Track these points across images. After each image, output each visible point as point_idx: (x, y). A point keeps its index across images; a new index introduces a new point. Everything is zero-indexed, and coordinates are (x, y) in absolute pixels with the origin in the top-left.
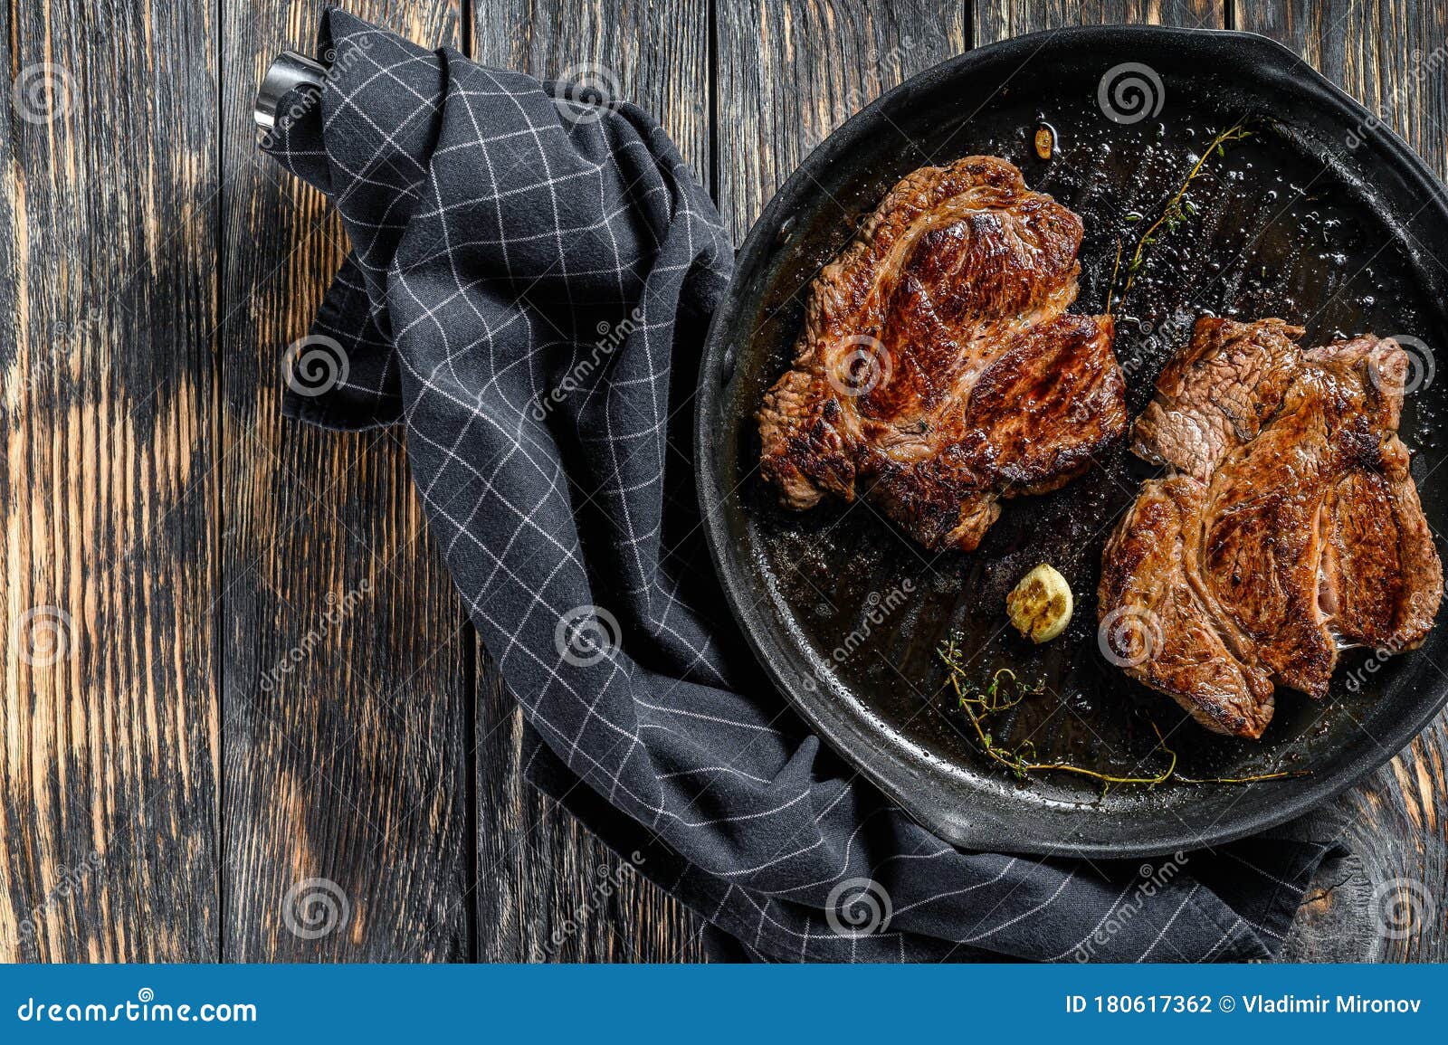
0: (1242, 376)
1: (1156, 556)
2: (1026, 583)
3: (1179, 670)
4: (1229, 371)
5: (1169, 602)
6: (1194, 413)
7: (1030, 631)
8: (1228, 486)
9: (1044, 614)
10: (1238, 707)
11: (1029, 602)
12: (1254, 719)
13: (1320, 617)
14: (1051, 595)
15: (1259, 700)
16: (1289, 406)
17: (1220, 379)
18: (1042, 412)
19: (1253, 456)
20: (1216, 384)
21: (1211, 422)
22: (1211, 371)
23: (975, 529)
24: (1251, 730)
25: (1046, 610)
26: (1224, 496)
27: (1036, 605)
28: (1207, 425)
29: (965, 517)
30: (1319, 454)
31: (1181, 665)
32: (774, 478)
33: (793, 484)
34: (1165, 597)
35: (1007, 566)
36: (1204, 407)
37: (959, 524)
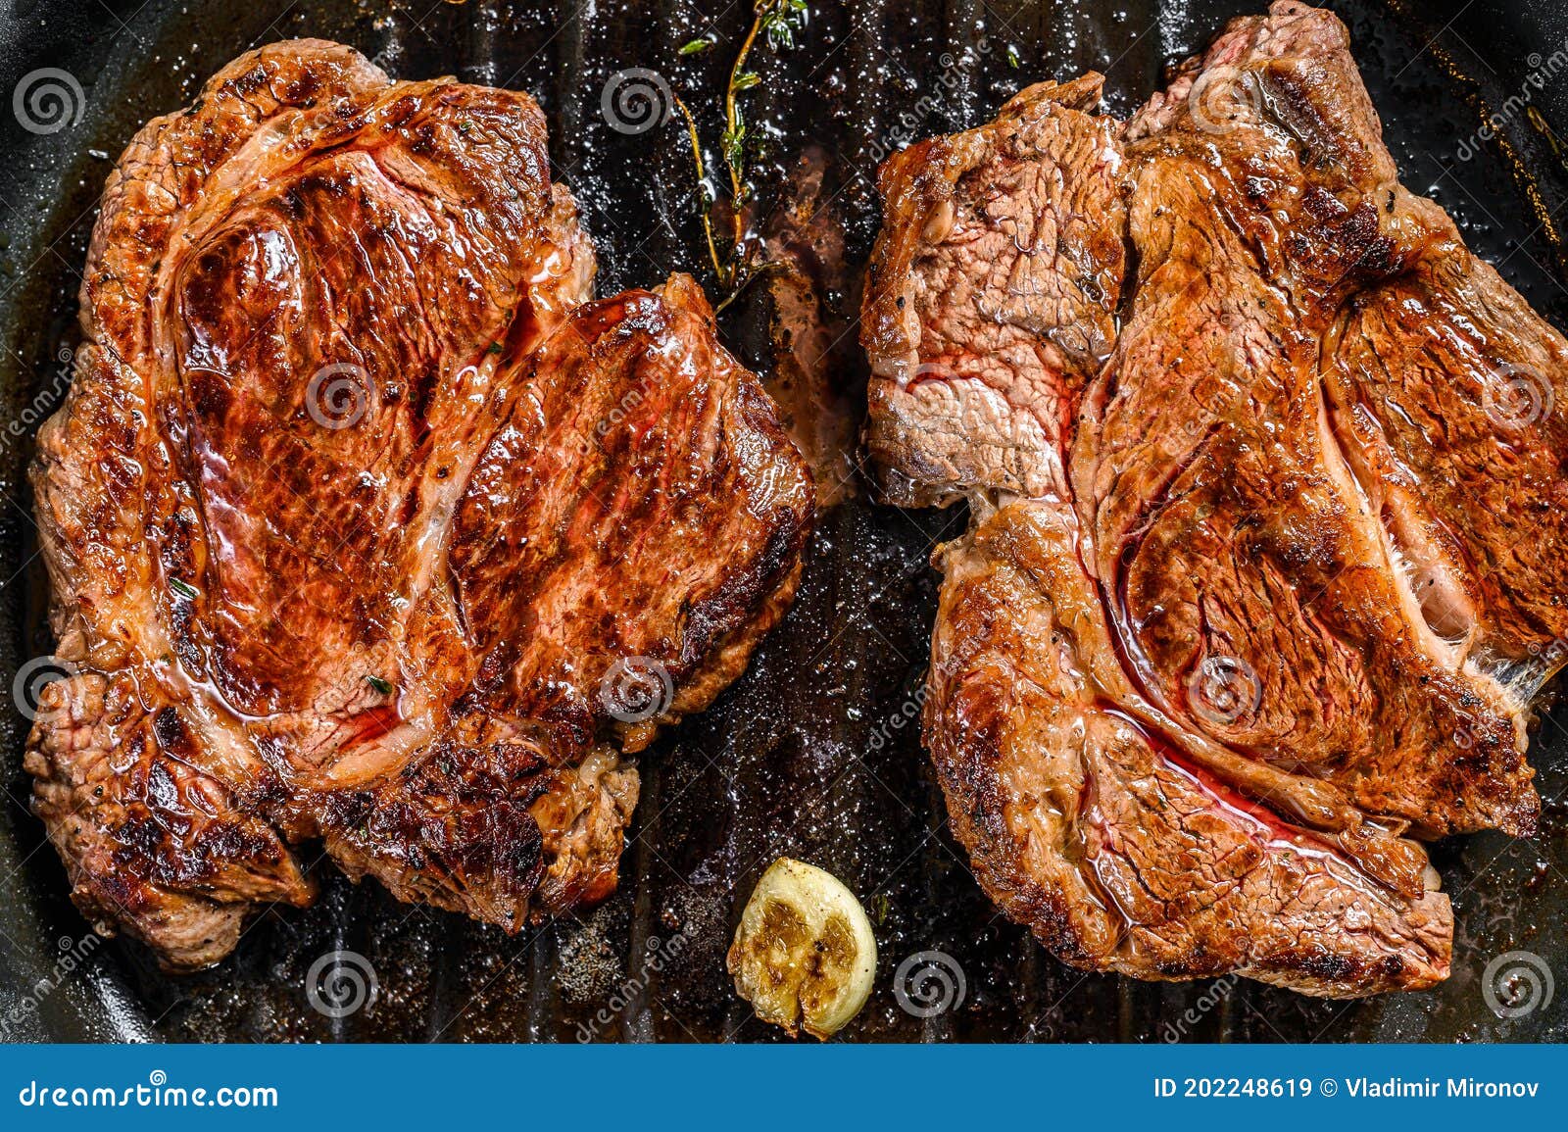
0: (1024, 240)
1: (1029, 703)
2: (754, 917)
3: (1204, 919)
4: (992, 242)
5: (1107, 787)
6: (968, 364)
7: (800, 1017)
8: (1105, 481)
9: (816, 973)
10: (1370, 930)
11: (778, 957)
12: (1419, 941)
13: (1444, 656)
14: (816, 927)
15: (1403, 893)
16: (1151, 249)
17: (983, 267)
18: (621, 537)
19: (1125, 390)
20: (981, 282)
21: (1007, 363)
22: (956, 259)
23: (594, 849)
24: (1424, 969)
25: (817, 961)
26: (1109, 503)
27: (791, 958)
28: (1004, 376)
29: (558, 836)
30: (1260, 314)
31: (1205, 908)
32: (116, 925)
33: (163, 923)
34: (1089, 780)
35: (702, 889)
36: (981, 340)
37: (552, 857)
